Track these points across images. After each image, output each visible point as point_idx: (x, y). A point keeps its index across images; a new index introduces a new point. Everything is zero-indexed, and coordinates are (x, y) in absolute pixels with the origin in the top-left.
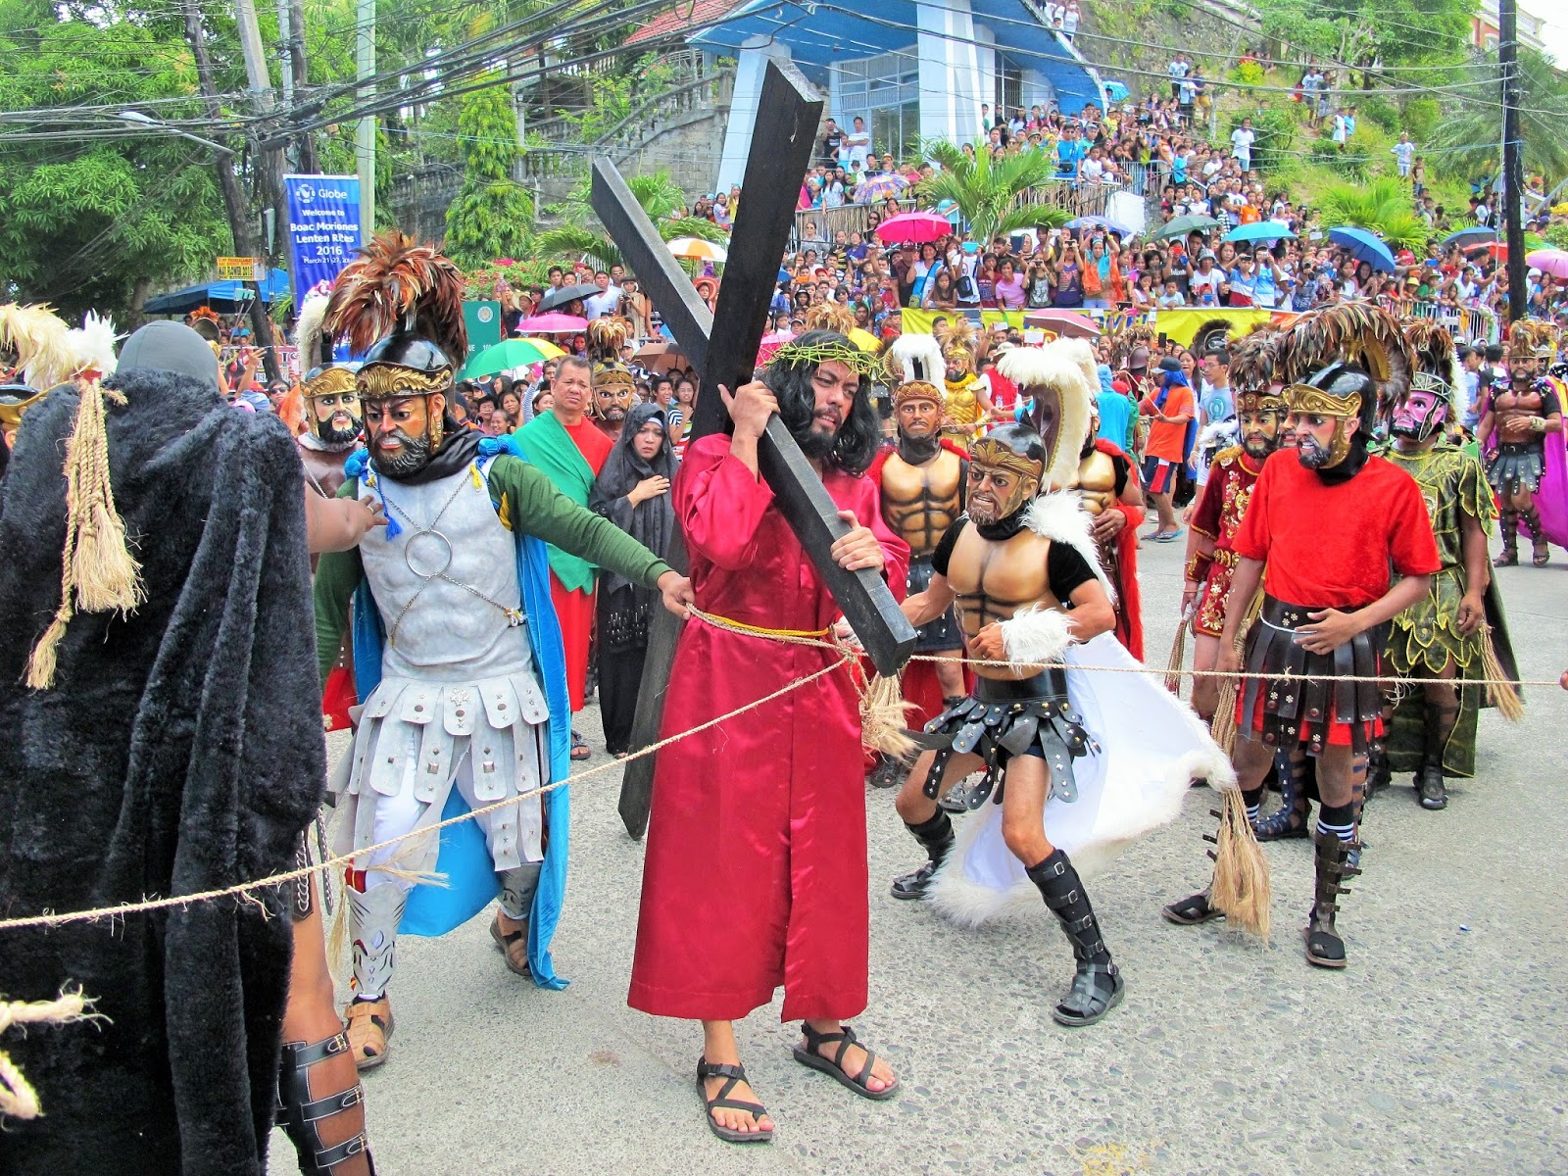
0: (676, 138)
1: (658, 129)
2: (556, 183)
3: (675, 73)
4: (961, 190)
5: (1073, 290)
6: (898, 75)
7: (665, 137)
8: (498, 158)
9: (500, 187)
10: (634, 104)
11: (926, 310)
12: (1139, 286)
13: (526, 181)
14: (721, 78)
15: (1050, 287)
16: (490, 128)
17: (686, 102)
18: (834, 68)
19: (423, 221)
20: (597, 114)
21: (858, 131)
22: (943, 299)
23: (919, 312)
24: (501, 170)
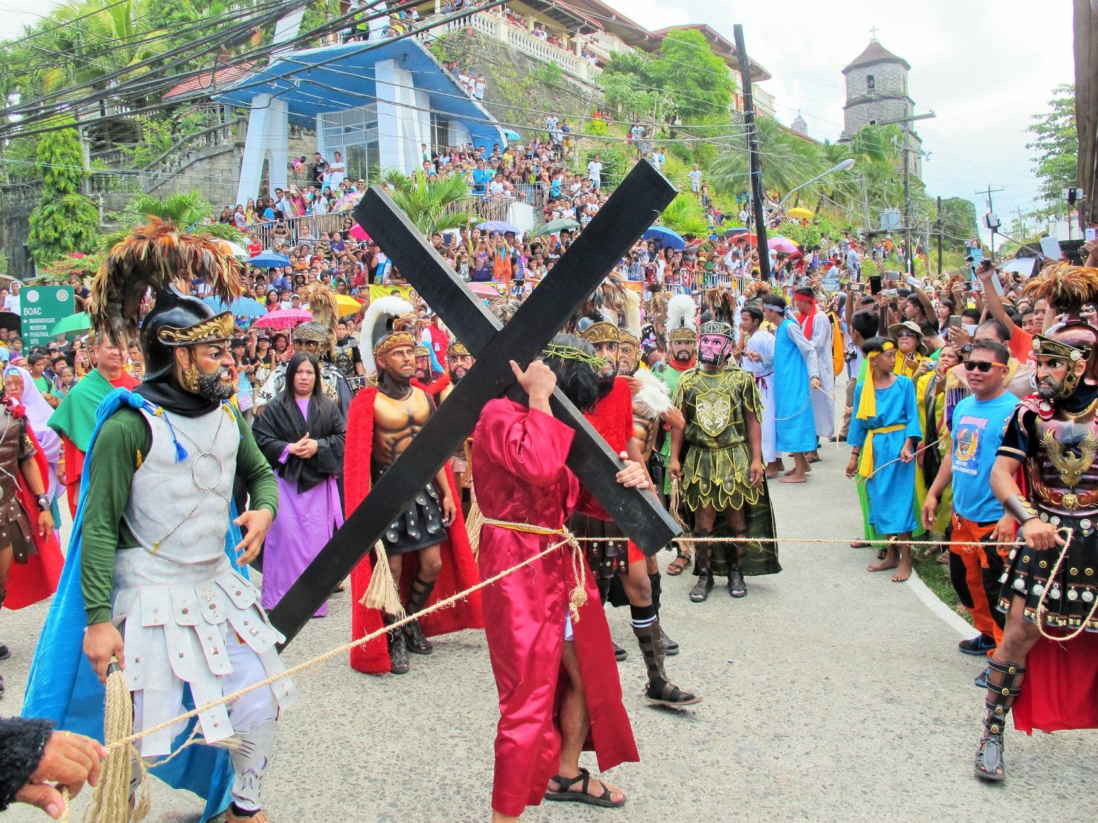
0: (206, 165)
1: (193, 159)
2: (116, 197)
3: (204, 119)
4: (408, 203)
5: (485, 269)
6: (364, 123)
7: (198, 164)
8: (69, 178)
9: (72, 198)
10: (175, 140)
11: (386, 286)
12: (529, 267)
13: (92, 195)
14: (238, 123)
16: (62, 155)
17: (213, 140)
18: (319, 118)
19: (9, 223)
20: (146, 147)
21: (337, 161)
22: (397, 278)
23: (381, 287)
24: (71, 187)
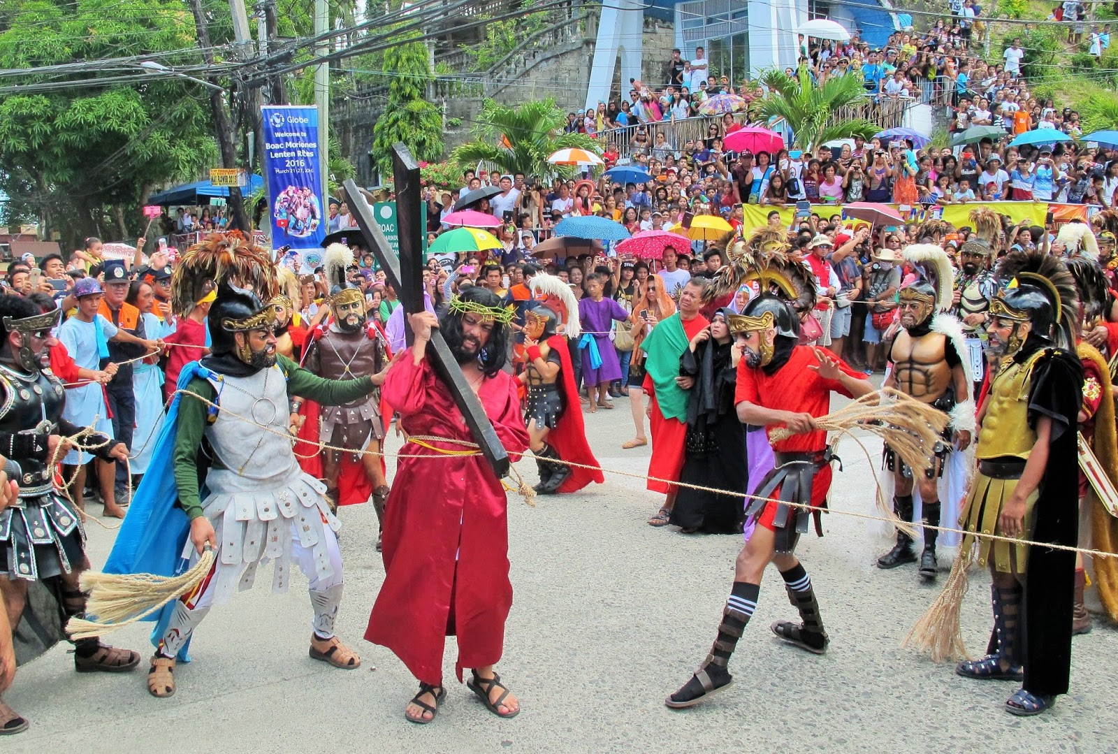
0: (552, 64)
1: (538, 58)
2: (459, 102)
3: (551, 14)
4: (789, 108)
5: (883, 189)
6: (729, 13)
7: (544, 64)
8: (414, 83)
9: (416, 105)
10: (519, 38)
11: (762, 206)
12: (937, 184)
13: (435, 100)
14: (587, 17)
15: (864, 187)
16: (408, 60)
17: (560, 37)
18: (678, 9)
19: (356, 131)
20: (490, 47)
21: (699, 58)
22: (775, 196)
23: (757, 207)
24: (416, 93)
